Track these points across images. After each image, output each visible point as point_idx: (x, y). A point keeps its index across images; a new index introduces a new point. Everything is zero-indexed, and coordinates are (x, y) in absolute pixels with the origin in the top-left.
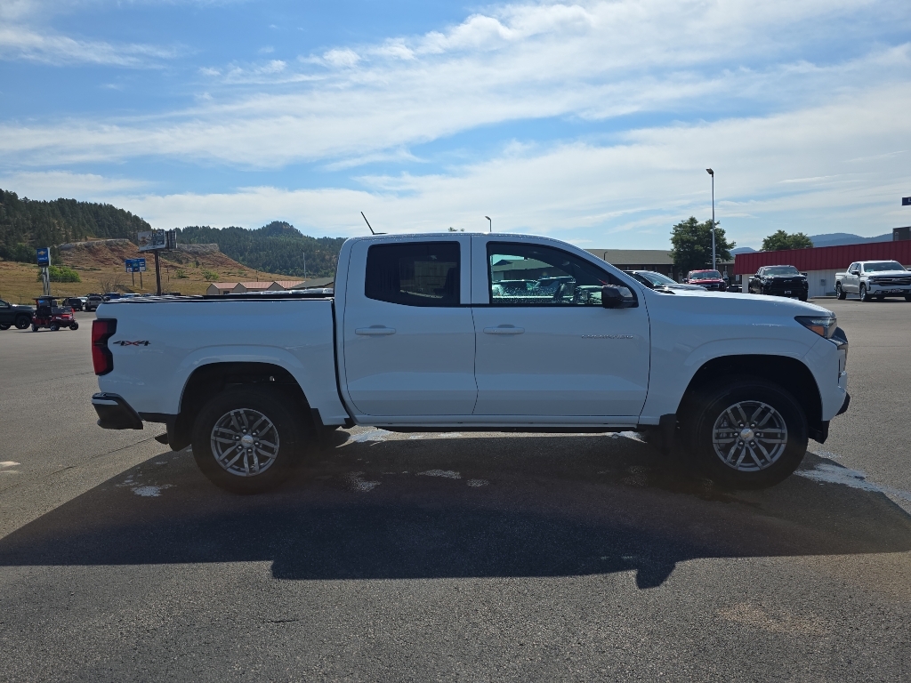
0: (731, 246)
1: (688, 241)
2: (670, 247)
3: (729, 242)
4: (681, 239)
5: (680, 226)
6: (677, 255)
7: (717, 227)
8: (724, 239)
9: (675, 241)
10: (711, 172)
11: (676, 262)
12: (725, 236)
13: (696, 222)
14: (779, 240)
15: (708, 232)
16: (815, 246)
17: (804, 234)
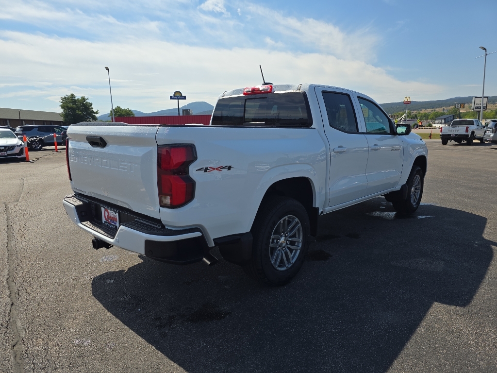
0: (97, 113)
1: (71, 108)
2: (60, 111)
3: (95, 110)
4: (67, 106)
5: (65, 98)
6: (65, 116)
7: (88, 101)
8: (92, 108)
9: (63, 107)
10: (108, 69)
11: (65, 120)
12: (92, 106)
13: (75, 97)
14: (118, 112)
15: (83, 103)
16: (136, 116)
17: (130, 109)
